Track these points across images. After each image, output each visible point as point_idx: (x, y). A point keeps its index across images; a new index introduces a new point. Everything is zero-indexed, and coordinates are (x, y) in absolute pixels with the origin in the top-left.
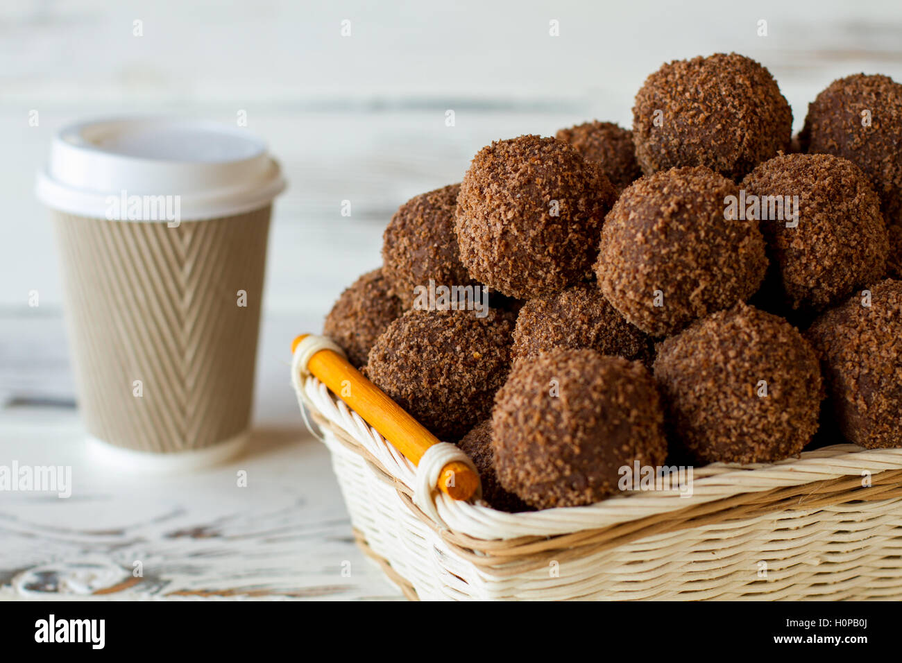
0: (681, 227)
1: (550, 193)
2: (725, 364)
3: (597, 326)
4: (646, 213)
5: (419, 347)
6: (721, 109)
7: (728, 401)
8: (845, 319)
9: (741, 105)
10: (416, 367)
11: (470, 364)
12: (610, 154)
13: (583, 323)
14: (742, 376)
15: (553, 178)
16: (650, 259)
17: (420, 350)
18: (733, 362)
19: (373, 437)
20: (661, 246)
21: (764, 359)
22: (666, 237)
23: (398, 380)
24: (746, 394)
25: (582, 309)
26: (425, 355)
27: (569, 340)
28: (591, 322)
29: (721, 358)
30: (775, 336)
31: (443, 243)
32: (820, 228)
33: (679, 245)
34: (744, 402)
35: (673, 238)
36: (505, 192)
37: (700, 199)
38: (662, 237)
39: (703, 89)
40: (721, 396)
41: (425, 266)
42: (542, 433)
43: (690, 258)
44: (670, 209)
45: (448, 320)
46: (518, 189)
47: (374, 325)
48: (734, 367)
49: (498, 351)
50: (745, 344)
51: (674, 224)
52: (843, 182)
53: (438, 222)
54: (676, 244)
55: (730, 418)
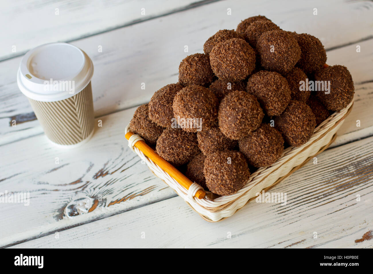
0: (244, 120)
1: (204, 113)
2: (261, 150)
3: (222, 138)
4: (234, 118)
5: (172, 148)
6: (239, 65)
7: (264, 158)
8: (286, 122)
9: (244, 62)
10: (173, 154)
11: (187, 149)
12: (205, 70)
13: (218, 138)
14: (266, 152)
15: (203, 108)
16: (237, 130)
17: (173, 149)
18: (263, 149)
19: (167, 174)
20: (240, 126)
21: (271, 146)
22: (240, 124)
23: (169, 157)
24: (268, 155)
25: (217, 134)
26: (174, 150)
27: (215, 144)
28: (220, 138)
29: (260, 149)
30: (272, 138)
31: (169, 116)
32: (276, 101)
33: (244, 124)
34: (268, 157)
35: (242, 123)
36: (191, 115)
37: (247, 111)
38: (239, 124)
39: (232, 59)
40: (262, 157)
41: (166, 122)
42: (222, 185)
43: (247, 127)
44: (240, 117)
45: (178, 138)
46: (195, 113)
47: (150, 131)
48: (264, 150)
49: (193, 143)
50: (265, 143)
51: (242, 120)
52: (278, 84)
53: (166, 110)
54: (243, 125)
55: (265, 161)
